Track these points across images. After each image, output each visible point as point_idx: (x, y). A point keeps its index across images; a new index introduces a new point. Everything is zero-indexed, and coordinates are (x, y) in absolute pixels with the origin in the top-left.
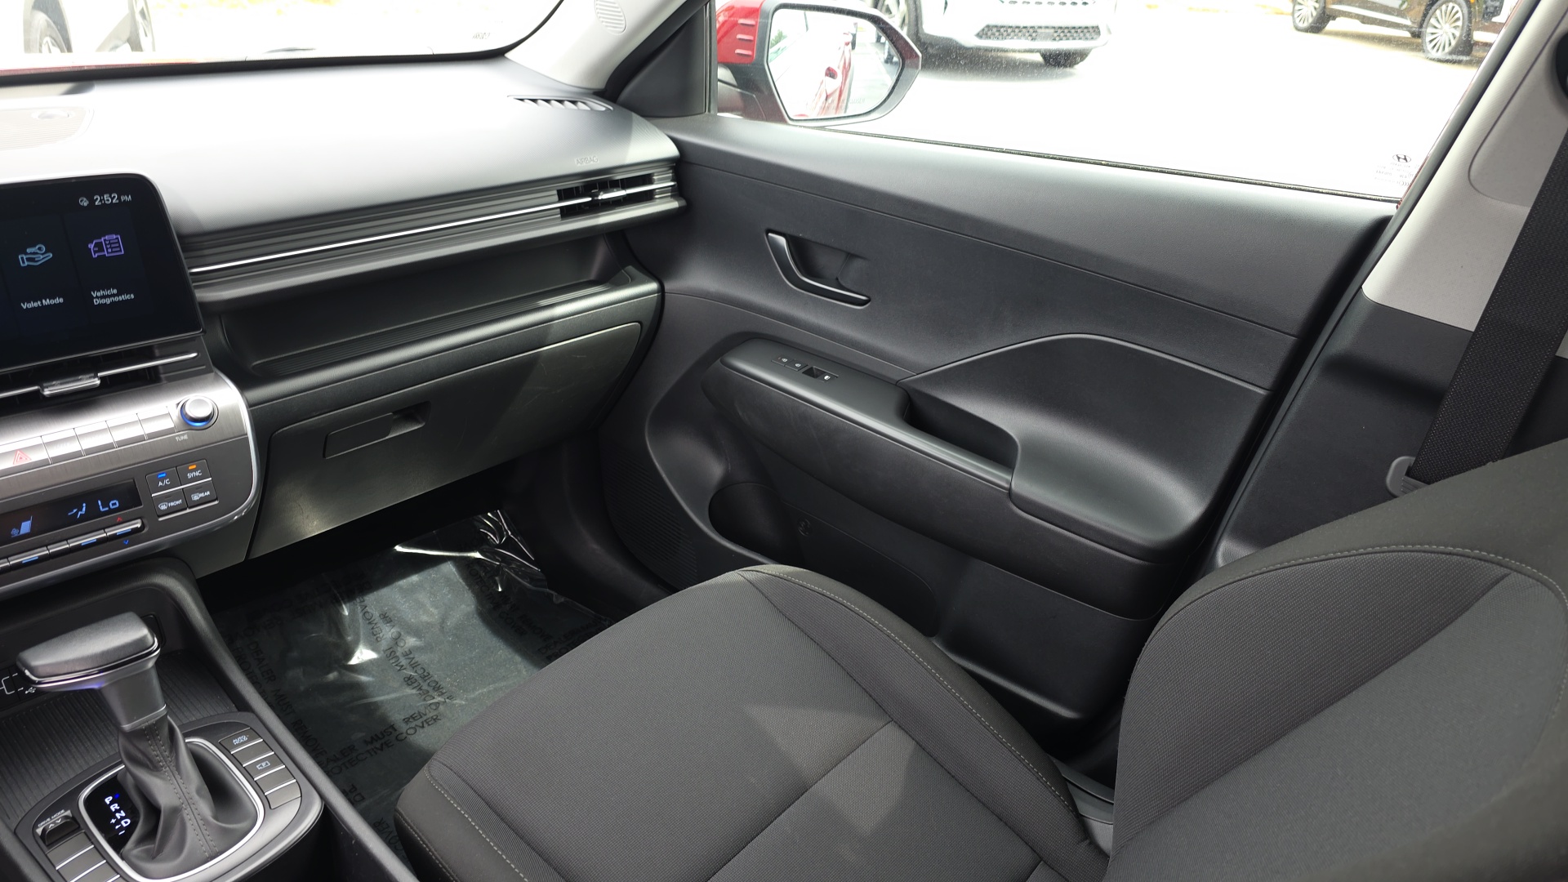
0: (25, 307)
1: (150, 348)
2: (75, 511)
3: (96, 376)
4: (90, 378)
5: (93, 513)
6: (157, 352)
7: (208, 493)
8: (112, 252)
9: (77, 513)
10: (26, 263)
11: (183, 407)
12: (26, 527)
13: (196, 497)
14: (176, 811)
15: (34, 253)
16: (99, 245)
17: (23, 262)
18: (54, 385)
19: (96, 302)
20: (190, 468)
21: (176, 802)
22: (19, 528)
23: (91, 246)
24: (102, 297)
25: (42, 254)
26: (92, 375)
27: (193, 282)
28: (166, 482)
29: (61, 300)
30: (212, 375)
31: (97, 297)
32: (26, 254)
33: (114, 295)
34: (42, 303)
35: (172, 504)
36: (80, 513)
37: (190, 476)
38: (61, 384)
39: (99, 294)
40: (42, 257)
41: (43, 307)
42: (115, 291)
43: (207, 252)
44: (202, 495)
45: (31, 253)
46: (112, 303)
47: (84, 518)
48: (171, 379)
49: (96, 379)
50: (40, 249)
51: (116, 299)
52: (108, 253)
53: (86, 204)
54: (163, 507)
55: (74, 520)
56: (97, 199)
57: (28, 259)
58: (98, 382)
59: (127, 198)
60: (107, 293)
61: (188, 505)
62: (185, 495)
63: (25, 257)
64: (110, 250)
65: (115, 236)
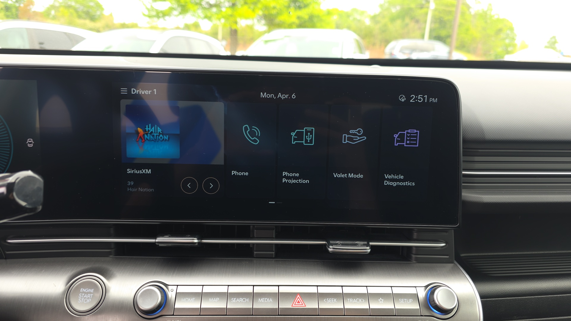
0: (335, 177)
1: (410, 231)
3: (368, 245)
4: (364, 245)
6: (415, 235)
10: (347, 142)
11: (432, 290)
15: (355, 134)
16: (402, 136)
17: (345, 141)
18: (336, 244)
19: (386, 183)
23: (396, 136)
24: (392, 180)
25: (359, 136)
26: (366, 243)
27: (464, 183)
29: (362, 176)
30: (451, 265)
31: (388, 179)
32: (349, 134)
33: (400, 180)
34: (348, 176)
38: (343, 245)
39: (389, 177)
40: (359, 138)
41: (348, 178)
42: (402, 177)
43: (477, 159)
45: (352, 134)
46: (397, 186)
48: (419, 261)
49: (368, 248)
50: (359, 132)
51: (401, 184)
52: (407, 144)
53: (403, 100)
56: (413, 97)
57: (349, 139)
58: (369, 251)
59: (435, 100)
60: (396, 177)
63: (347, 136)
64: (408, 142)
65: (415, 131)
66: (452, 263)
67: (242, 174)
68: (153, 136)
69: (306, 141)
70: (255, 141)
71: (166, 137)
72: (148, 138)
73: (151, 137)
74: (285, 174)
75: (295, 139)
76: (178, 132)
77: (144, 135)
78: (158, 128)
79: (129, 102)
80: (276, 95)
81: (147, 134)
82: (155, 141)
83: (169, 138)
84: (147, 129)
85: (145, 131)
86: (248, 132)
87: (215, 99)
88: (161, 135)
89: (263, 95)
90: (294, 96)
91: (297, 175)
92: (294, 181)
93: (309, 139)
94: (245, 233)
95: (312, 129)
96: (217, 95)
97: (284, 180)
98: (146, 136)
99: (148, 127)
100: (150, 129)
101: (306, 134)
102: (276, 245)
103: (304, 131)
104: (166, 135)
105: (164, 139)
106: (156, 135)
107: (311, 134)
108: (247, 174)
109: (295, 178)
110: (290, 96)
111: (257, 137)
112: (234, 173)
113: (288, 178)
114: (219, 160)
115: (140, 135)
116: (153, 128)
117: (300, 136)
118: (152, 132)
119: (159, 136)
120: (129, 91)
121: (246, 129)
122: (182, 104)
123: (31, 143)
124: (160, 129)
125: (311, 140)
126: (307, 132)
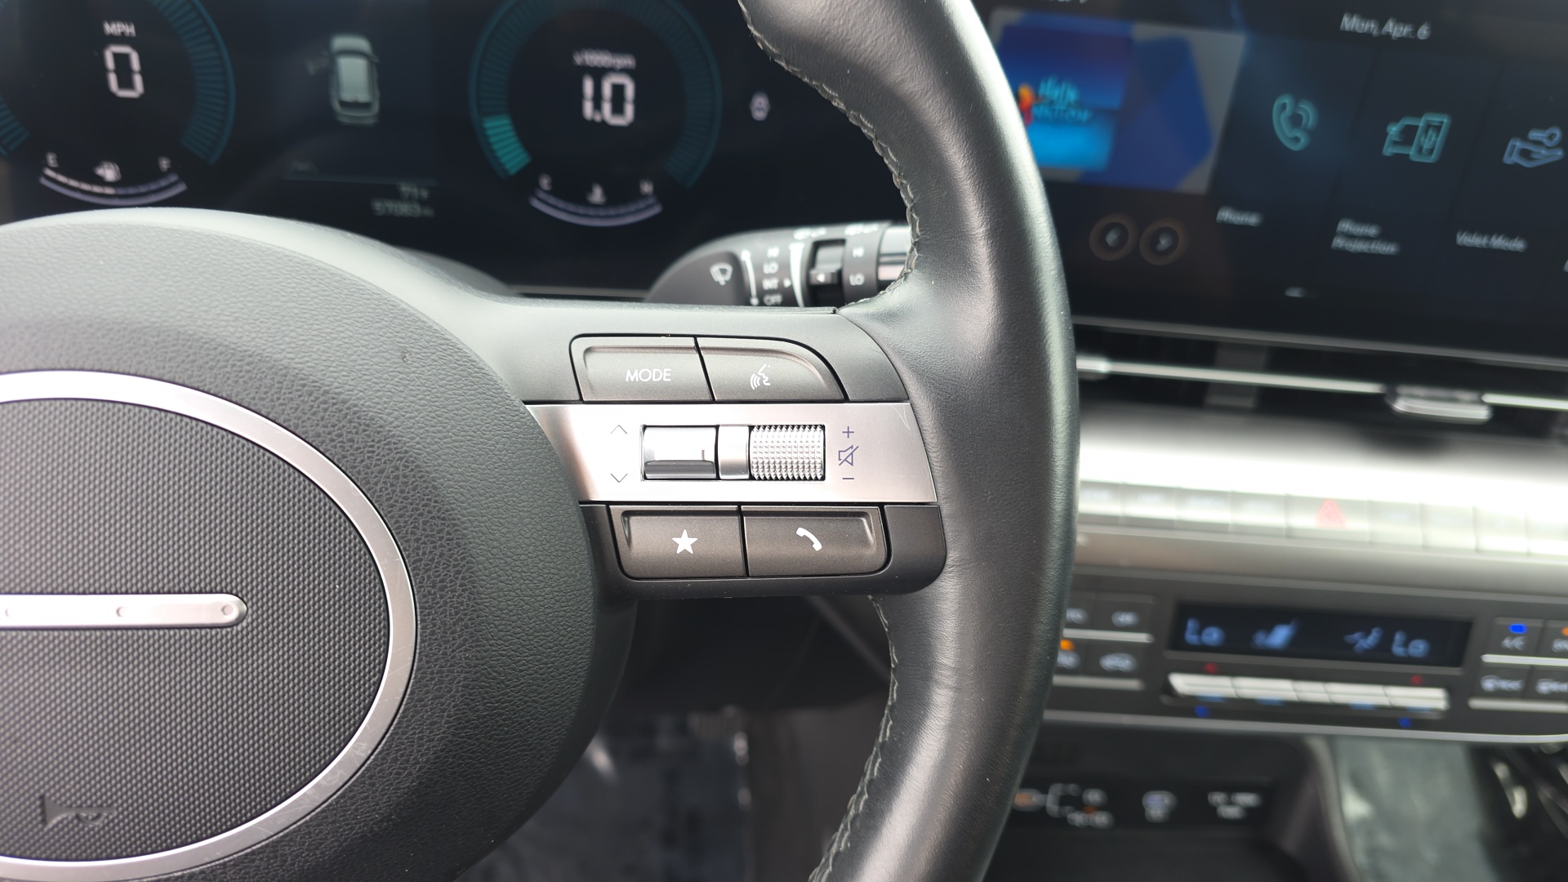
0: (1459, 242)
2: (1356, 636)
3: (1482, 403)
4: (1474, 402)
5: (1381, 653)
9: (1359, 640)
10: (1514, 159)
12: (1280, 635)
13: (1545, 687)
15: (1538, 143)
17: (1511, 155)
18: (1414, 397)
22: (1268, 632)
25: (1548, 148)
26: (1477, 397)
28: (1519, 641)
29: (1523, 246)
32: (1525, 138)
34: (1489, 242)
35: (1506, 685)
36: (1363, 643)
37: (1557, 644)
38: (1427, 398)
40: (1544, 153)
41: (1488, 249)
44: (1559, 687)
45: (1531, 142)
47: (1369, 656)
49: (1483, 408)
50: (1551, 137)
54: (1489, 684)
55: (1348, 653)
58: (1486, 420)
61: (1528, 693)
62: (1531, 676)
63: (1519, 145)
67: (1240, 219)
68: (1053, 111)
69: (1420, 150)
70: (1297, 139)
71: (1085, 115)
73: (1049, 114)
74: (1345, 226)
75: (1395, 143)
76: (1116, 104)
78: (1072, 91)
79: (1013, 17)
80: (1382, 24)
81: (1040, 106)
82: (1056, 124)
83: (1089, 119)
84: (1042, 92)
86: (1288, 117)
87: (1226, 24)
88: (1073, 112)
89: (1350, 23)
90: (1424, 32)
91: (1372, 231)
92: (1363, 247)
93: (1427, 145)
95: (1442, 123)
96: (1234, 11)
97: (1339, 242)
99: (1047, 89)
100: (1048, 93)
101: (1425, 133)
102: (1261, 387)
103: (1422, 122)
104: (1086, 109)
105: (1075, 122)
107: (1437, 134)
108: (1255, 220)
109: (1366, 238)
110: (1414, 31)
111: (1304, 131)
112: (1225, 215)
113: (1350, 237)
114: (1197, 181)
116: (1056, 91)
117: (1408, 135)
118: (1051, 102)
119: (1066, 111)
121: (1283, 108)
122: (1144, 31)
123: (760, 107)
124: (1072, 95)
125: (1431, 151)
126: (1428, 126)
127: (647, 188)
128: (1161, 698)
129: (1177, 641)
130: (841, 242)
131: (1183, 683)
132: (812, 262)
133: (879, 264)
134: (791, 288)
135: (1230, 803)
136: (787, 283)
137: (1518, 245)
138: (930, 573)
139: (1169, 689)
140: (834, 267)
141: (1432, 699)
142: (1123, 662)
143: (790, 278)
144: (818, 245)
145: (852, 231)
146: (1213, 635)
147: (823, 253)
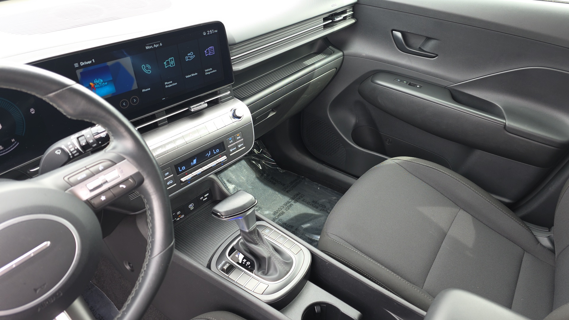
0: (187, 77)
2: (207, 154)
5: (212, 155)
6: (219, 92)
7: (242, 144)
8: (211, 53)
9: (208, 155)
10: (188, 60)
11: (233, 112)
12: (195, 161)
13: (239, 146)
14: (270, 258)
15: (190, 56)
16: (208, 51)
18: (194, 107)
19: (206, 74)
20: (238, 135)
21: (269, 255)
22: (193, 162)
23: (206, 51)
24: (208, 72)
25: (192, 56)
26: (204, 102)
28: (231, 141)
30: (233, 100)
31: (207, 72)
32: (188, 56)
34: (191, 75)
35: (233, 149)
36: (209, 155)
37: (238, 138)
38: (196, 107)
39: (207, 70)
41: (192, 77)
42: (211, 69)
44: (241, 145)
46: (211, 73)
47: (211, 157)
48: (222, 102)
50: (191, 54)
51: (211, 72)
53: (205, 34)
54: (231, 151)
55: (207, 158)
56: (208, 32)
57: (189, 58)
58: (207, 105)
59: (216, 31)
60: (209, 70)
61: (237, 149)
62: (236, 145)
63: (187, 57)
64: (210, 53)
65: (212, 47)
66: (234, 98)
67: (147, 90)
68: (99, 85)
69: (171, 65)
70: (149, 72)
71: (106, 83)
72: (97, 87)
73: (98, 86)
74: (166, 83)
75: (166, 65)
76: (111, 79)
77: (94, 86)
78: (101, 80)
79: (81, 70)
80: (153, 46)
81: (96, 85)
82: (101, 87)
83: (108, 83)
84: (95, 82)
85: (94, 83)
86: (145, 68)
87: (125, 56)
88: (103, 83)
90: (161, 44)
91: (171, 82)
92: (171, 85)
93: (172, 63)
94: (153, 117)
95: (172, 58)
96: (125, 54)
97: (166, 86)
98: (95, 86)
99: (95, 81)
100: (96, 82)
101: (171, 62)
102: (167, 118)
103: (169, 60)
104: (106, 82)
105: (105, 85)
106: (101, 84)
107: (173, 61)
108: (149, 89)
109: (171, 84)
110: (159, 45)
111: (150, 69)
112: (143, 90)
113: (168, 85)
114: (135, 86)
115: (92, 86)
116: (98, 80)
117: (168, 63)
118: (98, 83)
119: (102, 84)
120: (79, 64)
121: (144, 67)
122: (109, 63)
123: (33, 111)
124: (102, 81)
125: (173, 64)
126: (171, 60)
127: (13, 140)
128: (181, 184)
129: (178, 173)
130: (83, 135)
131: (183, 179)
132: (79, 142)
133: (94, 136)
134: (77, 148)
135: (204, 198)
136: (76, 148)
137: (196, 74)
138: (142, 181)
139: (181, 182)
140: (85, 141)
141: (224, 158)
142: (171, 182)
143: (76, 146)
144: (78, 138)
145: (84, 132)
146: (184, 168)
147: (80, 139)
